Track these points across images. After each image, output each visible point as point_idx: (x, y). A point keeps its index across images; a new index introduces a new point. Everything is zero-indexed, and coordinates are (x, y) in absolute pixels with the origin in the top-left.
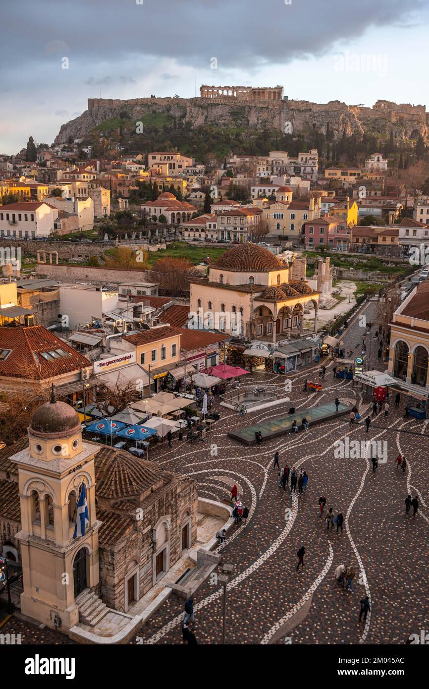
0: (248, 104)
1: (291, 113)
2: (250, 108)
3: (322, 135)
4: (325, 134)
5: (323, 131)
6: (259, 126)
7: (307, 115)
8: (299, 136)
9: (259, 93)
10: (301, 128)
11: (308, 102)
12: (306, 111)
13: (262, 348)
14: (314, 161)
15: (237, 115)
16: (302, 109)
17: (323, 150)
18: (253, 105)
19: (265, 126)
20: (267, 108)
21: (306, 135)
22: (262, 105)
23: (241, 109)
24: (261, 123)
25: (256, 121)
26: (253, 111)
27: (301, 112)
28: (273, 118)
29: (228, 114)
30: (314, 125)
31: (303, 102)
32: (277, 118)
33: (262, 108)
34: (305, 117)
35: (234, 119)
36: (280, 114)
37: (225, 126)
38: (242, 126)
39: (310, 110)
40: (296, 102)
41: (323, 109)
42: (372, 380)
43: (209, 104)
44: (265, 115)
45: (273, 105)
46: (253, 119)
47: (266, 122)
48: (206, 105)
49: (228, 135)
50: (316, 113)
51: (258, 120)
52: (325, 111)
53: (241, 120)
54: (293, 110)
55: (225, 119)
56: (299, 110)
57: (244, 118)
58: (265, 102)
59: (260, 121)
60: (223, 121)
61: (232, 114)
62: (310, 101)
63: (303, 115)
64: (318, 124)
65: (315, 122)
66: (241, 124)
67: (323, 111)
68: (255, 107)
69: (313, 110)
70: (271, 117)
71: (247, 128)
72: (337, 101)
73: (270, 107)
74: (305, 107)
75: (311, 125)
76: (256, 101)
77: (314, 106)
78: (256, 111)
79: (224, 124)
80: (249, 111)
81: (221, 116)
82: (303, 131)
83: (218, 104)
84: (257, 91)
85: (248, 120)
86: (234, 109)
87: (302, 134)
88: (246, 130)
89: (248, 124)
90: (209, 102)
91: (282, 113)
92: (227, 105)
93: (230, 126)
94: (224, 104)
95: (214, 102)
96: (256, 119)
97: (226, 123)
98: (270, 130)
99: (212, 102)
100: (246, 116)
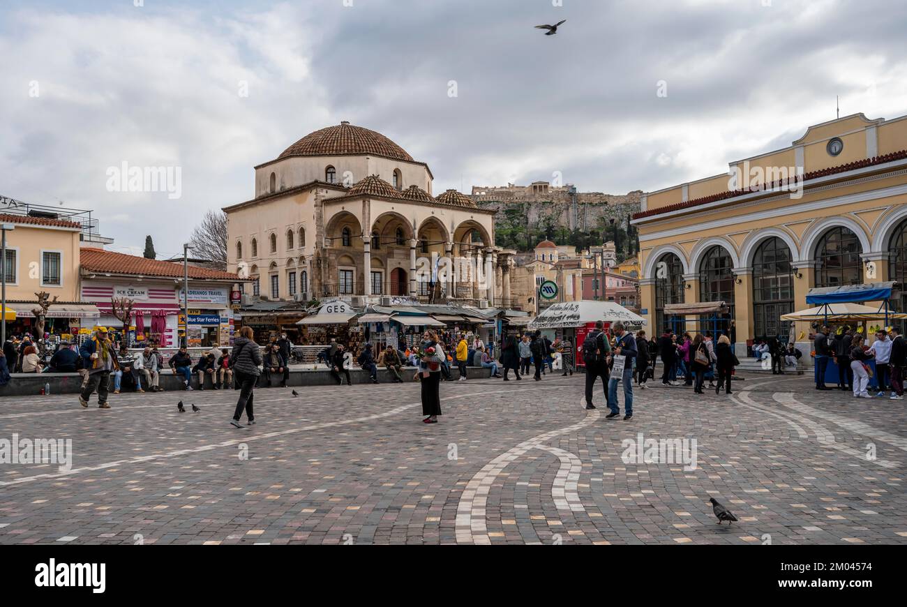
0: (527, 200)
1: (582, 207)
2: (529, 204)
3: (622, 230)
4: (626, 230)
5: (624, 226)
6: (541, 225)
7: (602, 209)
8: (592, 233)
9: (540, 187)
10: (595, 225)
11: (602, 194)
12: (601, 204)
13: (339, 310)
14: (610, 253)
15: (513, 214)
16: (595, 203)
17: (624, 248)
18: (534, 200)
19: (548, 224)
20: (551, 203)
21: (601, 232)
22: (544, 200)
23: (518, 206)
24: (544, 221)
25: (538, 219)
26: (533, 207)
27: (593, 206)
28: (559, 214)
29: (501, 213)
30: (612, 221)
31: (596, 194)
32: (565, 213)
33: (544, 203)
34: (600, 212)
35: (509, 219)
36: (568, 209)
37: (498, 227)
38: (520, 226)
39: (606, 203)
40: (588, 194)
41: (623, 201)
42: (569, 313)
44: (548, 212)
45: (558, 199)
46: (533, 217)
47: (549, 219)
49: (502, 235)
50: (613, 206)
51: (539, 217)
52: (625, 204)
53: (518, 219)
54: (583, 204)
55: (498, 219)
56: (591, 204)
57: (522, 216)
58: (548, 196)
59: (543, 219)
61: (507, 212)
62: (605, 194)
63: (597, 209)
64: (616, 219)
65: (612, 218)
66: (518, 223)
67: (621, 204)
68: (535, 202)
69: (609, 203)
70: (557, 214)
71: (526, 227)
72: (639, 191)
73: (554, 201)
74: (601, 201)
75: (607, 221)
76: (537, 195)
77: (610, 198)
78: (537, 206)
79: (498, 225)
80: (528, 209)
82: (599, 228)
83: (490, 202)
84: (538, 185)
85: (527, 218)
86: (509, 207)
87: (596, 231)
88: (525, 231)
89: (527, 223)
90: (478, 200)
91: (570, 208)
92: (501, 203)
93: (504, 225)
94: (497, 202)
95: (485, 200)
96: (537, 216)
97: (500, 223)
98: (556, 228)
99: (482, 200)
100: (524, 213)
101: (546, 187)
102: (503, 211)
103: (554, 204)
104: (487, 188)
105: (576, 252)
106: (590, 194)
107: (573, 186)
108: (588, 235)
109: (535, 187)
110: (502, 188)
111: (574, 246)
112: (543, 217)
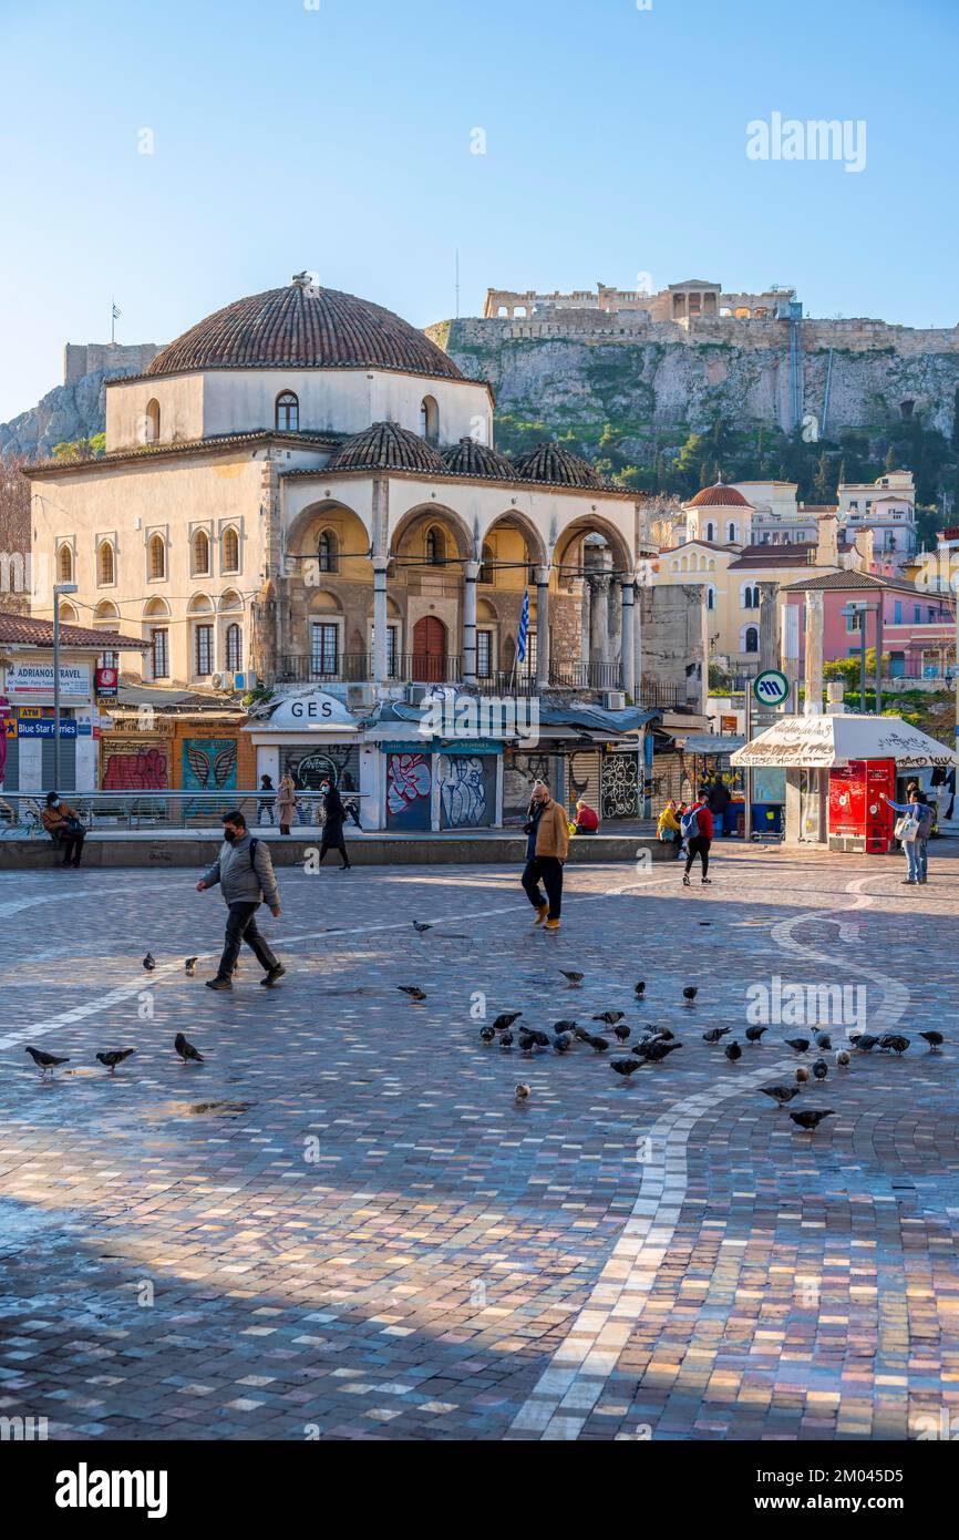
0: (654, 338)
1: (817, 363)
2: (660, 350)
3: (936, 437)
4: (948, 437)
5: (941, 426)
6: (695, 414)
7: (879, 369)
9: (695, 297)
10: (854, 416)
11: (879, 323)
12: (876, 354)
15: (610, 378)
16: (857, 350)
18: (672, 338)
19: (716, 412)
20: (726, 347)
22: (704, 339)
23: (627, 355)
24: (703, 403)
25: (684, 394)
26: (669, 361)
27: (853, 360)
28: (750, 381)
29: (574, 373)
30: (908, 406)
31: (860, 324)
32: (765, 381)
33: (704, 349)
34: (873, 379)
35: (597, 393)
36: (775, 368)
37: (563, 416)
38: (632, 417)
39: (891, 351)
40: (836, 322)
41: (940, 346)
43: (505, 342)
44: (715, 374)
45: (748, 336)
46: (671, 388)
47: (718, 397)
48: (494, 345)
50: (912, 361)
51: (690, 390)
52: (947, 357)
53: (626, 395)
54: (823, 351)
55: (566, 392)
56: (846, 352)
57: (638, 385)
58: (717, 328)
59: (700, 396)
60: (558, 400)
61: (593, 373)
62: (889, 321)
63: (862, 368)
64: (921, 401)
65: (908, 396)
66: (627, 408)
67: (938, 355)
68: (679, 345)
69: (899, 350)
70: (742, 381)
71: (648, 421)
73: (733, 343)
75: (894, 405)
76: (683, 323)
77: (904, 336)
78: (683, 358)
79: (564, 410)
80: (655, 363)
81: (549, 382)
82: (868, 428)
83: (541, 342)
85: (653, 394)
86: (598, 357)
87: (859, 436)
88: (645, 430)
89: (652, 407)
90: (506, 335)
91: (783, 365)
92: (574, 343)
93: (584, 414)
94: (564, 341)
95: (527, 334)
96: (682, 388)
97: (570, 405)
98: (738, 426)
99: (517, 334)
100: (643, 377)
101: (711, 297)
102: (581, 369)
103: (735, 354)
104: (531, 295)
105: (798, 500)
106: (844, 322)
107: (791, 294)
108: (835, 448)
109: (678, 298)
110: (577, 295)
111: (792, 481)
112: (700, 390)
